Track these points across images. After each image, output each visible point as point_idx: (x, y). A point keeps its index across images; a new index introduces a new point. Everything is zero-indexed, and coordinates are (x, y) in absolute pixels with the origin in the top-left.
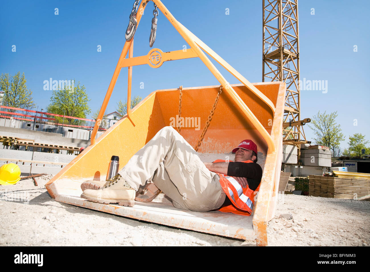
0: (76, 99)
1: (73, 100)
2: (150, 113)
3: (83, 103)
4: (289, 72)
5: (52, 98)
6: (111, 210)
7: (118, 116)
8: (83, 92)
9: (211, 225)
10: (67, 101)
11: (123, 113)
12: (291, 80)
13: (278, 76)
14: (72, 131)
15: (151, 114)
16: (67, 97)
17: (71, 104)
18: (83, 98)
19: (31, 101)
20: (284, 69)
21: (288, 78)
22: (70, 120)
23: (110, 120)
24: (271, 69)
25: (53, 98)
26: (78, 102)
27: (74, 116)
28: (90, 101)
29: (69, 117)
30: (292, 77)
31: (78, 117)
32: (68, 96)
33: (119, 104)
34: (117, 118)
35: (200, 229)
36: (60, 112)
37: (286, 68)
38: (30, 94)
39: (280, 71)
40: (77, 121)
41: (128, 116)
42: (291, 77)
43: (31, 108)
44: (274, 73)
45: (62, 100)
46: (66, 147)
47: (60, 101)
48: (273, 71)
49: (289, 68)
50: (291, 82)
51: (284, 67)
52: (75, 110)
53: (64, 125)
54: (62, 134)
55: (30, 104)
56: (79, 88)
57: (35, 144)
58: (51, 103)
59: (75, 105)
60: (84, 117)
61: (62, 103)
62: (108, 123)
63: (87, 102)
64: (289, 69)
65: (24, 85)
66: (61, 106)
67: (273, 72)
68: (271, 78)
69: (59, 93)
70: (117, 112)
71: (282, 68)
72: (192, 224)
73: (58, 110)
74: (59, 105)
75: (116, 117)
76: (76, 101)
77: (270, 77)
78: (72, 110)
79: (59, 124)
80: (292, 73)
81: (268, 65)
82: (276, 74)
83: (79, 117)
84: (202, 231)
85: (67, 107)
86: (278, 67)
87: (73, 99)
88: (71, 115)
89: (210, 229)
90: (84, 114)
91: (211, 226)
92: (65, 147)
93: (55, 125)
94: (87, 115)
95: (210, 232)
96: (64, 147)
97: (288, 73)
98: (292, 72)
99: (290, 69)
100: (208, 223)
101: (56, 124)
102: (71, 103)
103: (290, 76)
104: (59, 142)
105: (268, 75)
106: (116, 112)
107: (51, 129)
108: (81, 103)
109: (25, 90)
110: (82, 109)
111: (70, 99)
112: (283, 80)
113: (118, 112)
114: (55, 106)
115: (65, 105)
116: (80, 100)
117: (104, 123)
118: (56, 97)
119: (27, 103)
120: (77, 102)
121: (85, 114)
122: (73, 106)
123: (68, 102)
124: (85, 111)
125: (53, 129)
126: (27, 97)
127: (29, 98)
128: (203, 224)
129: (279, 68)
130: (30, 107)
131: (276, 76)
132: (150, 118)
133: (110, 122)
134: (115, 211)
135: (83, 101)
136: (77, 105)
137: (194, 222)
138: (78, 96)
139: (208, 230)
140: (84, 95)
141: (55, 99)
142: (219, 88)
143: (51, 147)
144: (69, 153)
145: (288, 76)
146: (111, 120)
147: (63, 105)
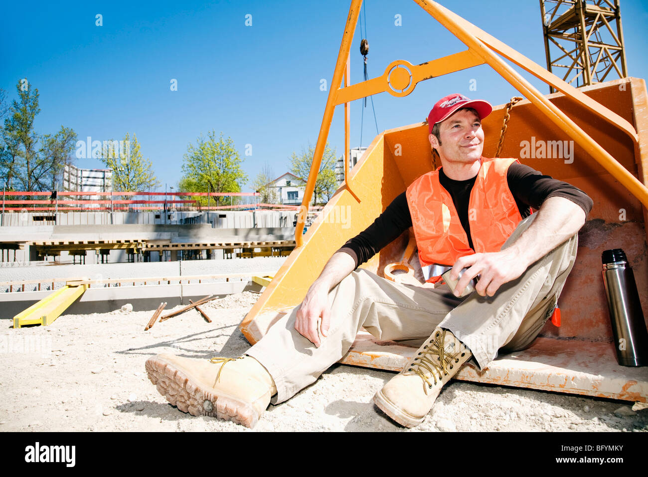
0: (222, 162)
1: (217, 165)
2: (381, 174)
3: (234, 166)
4: (601, 48)
5: (183, 166)
6: (366, 361)
7: (293, 179)
8: (230, 149)
9: (567, 376)
10: (208, 168)
11: (301, 173)
12: (608, 64)
13: (579, 61)
14: (224, 216)
15: (383, 176)
16: (207, 161)
17: (215, 172)
18: (232, 159)
19: (153, 177)
20: (591, 44)
21: (601, 61)
22: (217, 199)
23: (281, 189)
24: (563, 49)
25: (186, 166)
26: (226, 167)
27: (222, 190)
28: (243, 161)
29: (216, 194)
30: (608, 56)
31: (229, 192)
32: (207, 159)
33: (292, 159)
34: (292, 184)
35: (543, 386)
36: (200, 187)
37: (594, 42)
38: (150, 166)
39: (582, 49)
40: (227, 198)
41: (346, 187)
42: (605, 58)
43: (155, 189)
44: (571, 57)
45: (200, 167)
46: (221, 245)
47: (197, 169)
48: (568, 52)
49: (600, 41)
50: (606, 67)
51: (589, 41)
52: (223, 180)
53: (211, 208)
54: (211, 224)
55: (152, 183)
56: (224, 142)
57: (173, 246)
58: (184, 174)
59: (221, 172)
60: (239, 190)
61: (200, 172)
62: (278, 194)
63: (240, 165)
64: (600, 43)
65: (138, 153)
66: (200, 177)
67: (567, 54)
68: (566, 67)
69: (193, 157)
70: (290, 172)
71: (587, 44)
72: (527, 377)
73: (197, 184)
74: (197, 176)
75: (290, 182)
76: (221, 166)
77: (564, 66)
78: (218, 181)
79: (202, 208)
80: (608, 50)
81: (557, 44)
82: (573, 57)
83: (231, 192)
84: (549, 389)
85: (209, 178)
86: (576, 43)
87: (216, 163)
88: (218, 190)
89: (565, 385)
90: (238, 186)
91: (566, 380)
92: (219, 244)
93: (197, 210)
94: (243, 185)
95: (565, 389)
96: (217, 245)
97: (600, 50)
98: (607, 47)
99: (604, 43)
100: (559, 374)
101: (198, 208)
102: (215, 170)
103: (604, 56)
104: (208, 237)
105: (559, 63)
106: (288, 174)
107: (192, 218)
108: (230, 167)
109: (141, 162)
110: (233, 177)
111: (212, 164)
112: (591, 65)
113: (292, 173)
114: (191, 179)
115: (205, 176)
116: (227, 162)
117: (273, 195)
118: (190, 163)
119: (148, 180)
120: (224, 166)
121: (240, 185)
122: (218, 174)
123: (210, 168)
124: (240, 179)
125: (195, 217)
126: (146, 172)
127: (149, 173)
128: (549, 377)
129: (580, 44)
130: (153, 187)
131: (575, 61)
132: (382, 184)
133: (281, 192)
134: (373, 362)
135: (233, 164)
136: (224, 172)
137: (530, 373)
138: (224, 156)
139: (561, 386)
140: (232, 153)
141: (188, 168)
142: (505, 110)
143: (197, 248)
144: (226, 253)
145: (600, 57)
146: (283, 188)
147: (202, 176)
